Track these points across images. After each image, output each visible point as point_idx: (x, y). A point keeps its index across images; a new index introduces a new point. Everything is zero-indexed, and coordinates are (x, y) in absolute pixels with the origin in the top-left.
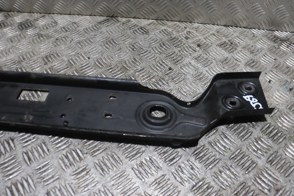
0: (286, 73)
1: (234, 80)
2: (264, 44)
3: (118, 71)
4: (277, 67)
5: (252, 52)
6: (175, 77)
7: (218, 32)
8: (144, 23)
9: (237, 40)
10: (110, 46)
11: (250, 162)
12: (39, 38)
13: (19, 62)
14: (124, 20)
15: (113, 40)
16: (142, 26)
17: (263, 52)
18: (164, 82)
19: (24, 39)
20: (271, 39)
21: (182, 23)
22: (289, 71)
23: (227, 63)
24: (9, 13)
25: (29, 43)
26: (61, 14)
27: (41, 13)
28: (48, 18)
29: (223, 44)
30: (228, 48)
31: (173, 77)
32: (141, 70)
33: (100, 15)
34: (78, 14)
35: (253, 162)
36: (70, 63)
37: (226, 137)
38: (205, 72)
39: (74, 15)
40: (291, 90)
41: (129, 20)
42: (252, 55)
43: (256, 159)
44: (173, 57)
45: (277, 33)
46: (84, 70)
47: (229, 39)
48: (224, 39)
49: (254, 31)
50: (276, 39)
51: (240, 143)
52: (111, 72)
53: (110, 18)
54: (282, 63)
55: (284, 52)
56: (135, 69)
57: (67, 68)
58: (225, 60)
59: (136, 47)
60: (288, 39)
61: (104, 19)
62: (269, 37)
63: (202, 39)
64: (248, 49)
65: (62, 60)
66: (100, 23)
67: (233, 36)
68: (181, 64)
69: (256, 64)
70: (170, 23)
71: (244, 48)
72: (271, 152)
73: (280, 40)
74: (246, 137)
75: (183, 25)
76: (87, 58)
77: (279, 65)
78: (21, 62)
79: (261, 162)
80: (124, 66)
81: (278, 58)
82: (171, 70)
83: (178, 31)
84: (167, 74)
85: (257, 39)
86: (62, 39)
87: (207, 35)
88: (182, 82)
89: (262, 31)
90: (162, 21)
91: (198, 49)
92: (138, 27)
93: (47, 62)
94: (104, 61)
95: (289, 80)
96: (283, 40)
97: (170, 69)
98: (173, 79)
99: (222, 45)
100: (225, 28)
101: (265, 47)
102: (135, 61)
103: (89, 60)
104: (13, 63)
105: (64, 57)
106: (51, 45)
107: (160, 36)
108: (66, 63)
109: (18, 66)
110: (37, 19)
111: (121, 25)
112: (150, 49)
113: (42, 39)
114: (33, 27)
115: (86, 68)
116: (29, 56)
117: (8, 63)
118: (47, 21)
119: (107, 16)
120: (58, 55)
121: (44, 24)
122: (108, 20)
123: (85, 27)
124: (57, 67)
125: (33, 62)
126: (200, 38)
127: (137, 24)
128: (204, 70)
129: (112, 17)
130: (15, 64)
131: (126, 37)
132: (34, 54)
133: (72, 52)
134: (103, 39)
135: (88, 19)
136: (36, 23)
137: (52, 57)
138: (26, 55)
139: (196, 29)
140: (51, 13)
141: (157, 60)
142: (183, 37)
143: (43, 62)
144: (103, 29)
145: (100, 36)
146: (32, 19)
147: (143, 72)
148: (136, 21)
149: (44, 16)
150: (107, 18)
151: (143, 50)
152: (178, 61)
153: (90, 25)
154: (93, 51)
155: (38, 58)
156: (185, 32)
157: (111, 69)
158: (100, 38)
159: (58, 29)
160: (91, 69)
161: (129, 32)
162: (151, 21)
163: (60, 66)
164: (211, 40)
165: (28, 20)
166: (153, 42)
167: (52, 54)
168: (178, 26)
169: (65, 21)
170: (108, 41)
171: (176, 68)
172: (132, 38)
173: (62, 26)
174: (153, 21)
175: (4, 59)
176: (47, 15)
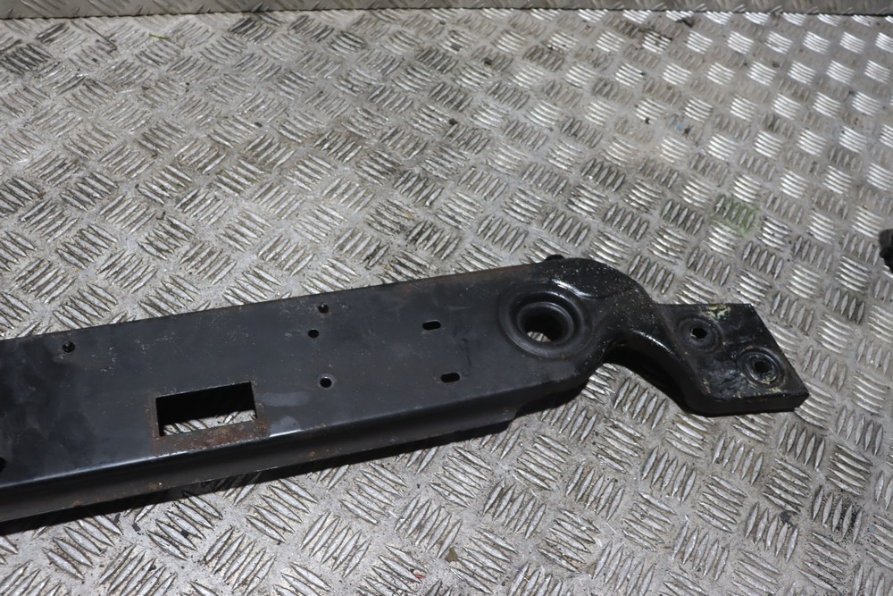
0: (670, 100)
2: (608, 43)
3: (344, 144)
4: (650, 90)
5: (596, 64)
6: (471, 139)
7: (514, 26)
8: (343, 19)
9: (557, 41)
10: (293, 89)
11: (662, 273)
12: (90, 90)
13: (75, 162)
14: (292, 17)
15: (291, 72)
16: (343, 27)
17: (617, 60)
18: (453, 153)
19: (44, 98)
20: (623, 31)
21: (428, 11)
22: (673, 95)
23: (557, 93)
25: (70, 109)
26: (109, 16)
27: (45, 18)
28: (78, 31)
29: (534, 53)
30: (547, 60)
31: (466, 138)
32: (393, 135)
33: (224, 10)
34: (162, 12)
35: (667, 273)
36: (218, 142)
37: (609, 239)
38: (523, 120)
39: (151, 15)
40: (687, 131)
41: (303, 17)
42: (597, 69)
43: (669, 267)
44: (447, 96)
45: (628, 15)
46: (265, 155)
47: (543, 38)
48: (533, 42)
49: (584, 15)
50: (631, 30)
51: (636, 245)
52: (329, 149)
53: (255, 17)
54: (657, 79)
55: (655, 56)
56: (379, 134)
57: (218, 156)
58: (552, 88)
59: (355, 83)
60: (653, 27)
61: (241, 20)
62: (617, 26)
63: (489, 47)
64: (588, 57)
65: (192, 139)
66: (234, 31)
67: (548, 32)
68: (470, 109)
69: (611, 89)
70: (403, 15)
71: (577, 56)
72: (689, 250)
73: (640, 31)
74: (641, 232)
75: (435, 15)
76: (253, 126)
77: (653, 86)
78: (81, 161)
79: (680, 270)
80: (351, 132)
81: (647, 70)
82: (456, 125)
83: (431, 33)
84: (451, 136)
85: (596, 32)
86: (157, 85)
87: (494, 35)
88: (488, 148)
89: (601, 14)
90: (383, 12)
91: (488, 69)
92: (335, 33)
93: (156, 151)
94: (299, 126)
95: (679, 114)
96: (645, 30)
97: (452, 122)
98: (467, 143)
99: (533, 55)
100: (524, 14)
101: (616, 48)
102: (370, 117)
103: (261, 128)
104: (60, 167)
105: (193, 131)
106: (137, 106)
107: (397, 50)
108: (209, 145)
109: (81, 174)
110: (46, 38)
111: (292, 32)
112: (388, 84)
113: (99, 92)
114: (50, 61)
115: (265, 149)
116: (94, 143)
117: (45, 168)
118: (75, 43)
119: (244, 12)
120: (174, 129)
121: (78, 50)
122: (249, 20)
123: (201, 48)
124: (190, 158)
125: (118, 154)
126: (482, 43)
127: (330, 26)
128: (519, 115)
129: (259, 11)
130: (68, 169)
131: (319, 60)
132: (105, 136)
133: (207, 116)
134: (267, 72)
135: (198, 25)
136: (51, 49)
137: (162, 135)
138: (84, 141)
139: (466, 22)
140: (79, 14)
141: (416, 106)
142: (446, 46)
143: (143, 151)
144: (251, 46)
145: (253, 66)
146: (29, 38)
147: (400, 139)
148: (322, 18)
149: (60, 27)
150: (247, 17)
151: (375, 89)
152: (461, 103)
153: (213, 40)
154: (258, 106)
155: (125, 143)
156: (445, 33)
157: (325, 141)
158: (258, 70)
159: (130, 61)
160: (279, 148)
161: (320, 47)
162: (357, 14)
163: (197, 153)
164: (508, 45)
165: (19, 42)
166: (389, 65)
167: (158, 129)
168: (424, 20)
169: (136, 36)
170: (281, 76)
171: (463, 119)
172: (336, 63)
173: (136, 51)
174: (362, 12)
175: (25, 161)
176: (68, 23)
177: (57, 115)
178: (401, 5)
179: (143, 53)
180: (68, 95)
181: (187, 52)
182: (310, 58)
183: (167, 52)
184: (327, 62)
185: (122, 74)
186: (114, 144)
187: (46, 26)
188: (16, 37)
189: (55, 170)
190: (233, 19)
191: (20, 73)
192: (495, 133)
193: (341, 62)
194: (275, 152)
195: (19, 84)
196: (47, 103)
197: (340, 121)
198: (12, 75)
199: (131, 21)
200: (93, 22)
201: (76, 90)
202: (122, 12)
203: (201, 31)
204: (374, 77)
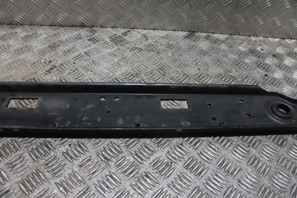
3: (230, 79)
7: (281, 44)
8: (222, 37)
10: (209, 58)
12: (140, 51)
13: (136, 75)
14: (205, 34)
15: (207, 53)
16: (223, 40)
18: (268, 86)
19: (125, 53)
21: (250, 37)
24: (93, 28)
25: (133, 57)
26: (145, 29)
27: (124, 28)
28: (135, 33)
29: (290, 54)
30: (295, 57)
31: (272, 81)
32: (246, 78)
33: (182, 30)
34: (162, 29)
36: (186, 74)
38: (291, 77)
39: (158, 30)
41: (208, 35)
44: (262, 66)
46: (203, 80)
47: (292, 49)
48: (289, 50)
52: (225, 80)
53: (192, 33)
56: (241, 77)
57: (186, 78)
59: (230, 58)
61: (188, 34)
65: (176, 71)
66: (186, 37)
68: (271, 71)
70: (242, 37)
75: (253, 38)
76: (197, 69)
78: (138, 74)
80: (231, 75)
82: (267, 77)
83: (252, 44)
84: (266, 80)
86: (162, 52)
88: (280, 86)
90: (235, 36)
91: (274, 58)
92: (220, 41)
93: (164, 74)
94: (213, 71)
97: (266, 75)
98: (272, 83)
100: (283, 40)
102: (237, 71)
103: (200, 70)
104: (132, 75)
105: (176, 68)
106: (156, 58)
107: (242, 48)
108: (183, 74)
109: (138, 79)
110: (125, 34)
111: (206, 39)
112: (241, 60)
113: (143, 53)
114: (126, 41)
115: (203, 78)
116: (142, 69)
117: (126, 76)
118: (135, 36)
119: (189, 32)
120: (170, 67)
121: (135, 38)
122: (190, 35)
123: (176, 41)
124: (177, 78)
125: (151, 74)
126: (271, 49)
127: (218, 39)
128: (289, 75)
129: (194, 32)
130: (134, 77)
131: (216, 50)
132: (146, 67)
133: (181, 64)
134: (199, 52)
135: (174, 34)
136: (126, 37)
137: (166, 69)
138: (139, 68)
139: (264, 42)
140: (135, 27)
141: (252, 68)
142: (259, 49)
143: (160, 74)
144: (193, 43)
145: (194, 49)
146: (120, 34)
147: (249, 79)
148: (216, 36)
149: (129, 31)
150: (190, 33)
151: (237, 61)
152: (267, 69)
153: (179, 39)
154: (198, 63)
155: (153, 70)
156: (257, 45)
157: (223, 77)
158: (196, 51)
159: (153, 43)
160: (207, 78)
161: (216, 45)
162: (226, 36)
163: (179, 76)
164: (280, 50)
165: (116, 35)
166: (241, 54)
167: (164, 66)
168: (250, 40)
169: (154, 36)
170: (204, 53)
171: (270, 74)
172: (222, 51)
173: (154, 40)
174: (228, 35)
175: (120, 72)
176: (131, 30)
177: (129, 58)
178: (241, 34)
179: (156, 41)
180: (133, 52)
181: (171, 42)
182: (213, 49)
183: (165, 42)
184: (219, 51)
185: (150, 47)
186: (149, 70)
187: (124, 30)
188: (115, 33)
189: (130, 77)
190: (185, 33)
191: (117, 44)
192: (282, 81)
194: (206, 79)
195: (116, 47)
196: (126, 54)
197: (227, 71)
198: (114, 45)
199: (151, 31)
200: (139, 30)
201: (135, 51)
202: (149, 28)
203: (175, 36)
204: (236, 57)
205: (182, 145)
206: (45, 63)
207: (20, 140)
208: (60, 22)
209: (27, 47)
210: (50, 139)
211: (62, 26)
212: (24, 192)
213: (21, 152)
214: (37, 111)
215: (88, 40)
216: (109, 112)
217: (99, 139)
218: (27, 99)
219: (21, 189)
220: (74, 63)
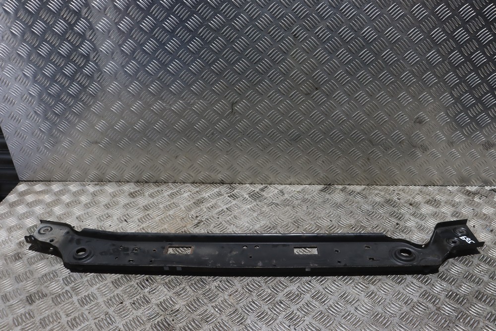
0: (485, 219)
1: (449, 227)
2: (459, 198)
3: (360, 228)
4: (476, 215)
5: (453, 206)
6: (404, 230)
7: (421, 192)
8: (358, 188)
9: (438, 197)
10: (342, 210)
11: (478, 279)
12: (277, 206)
13: (274, 227)
14: (340, 187)
15: (341, 205)
16: (358, 191)
17: (462, 205)
18: (398, 234)
20: (465, 194)
21: (389, 186)
22: (486, 217)
23: (437, 216)
24: (232, 185)
25: (271, 212)
26: (281, 184)
27: (262, 184)
28: (272, 188)
29: (429, 202)
30: (434, 204)
31: (403, 229)
32: (376, 227)
33: (318, 184)
34: (298, 183)
35: (480, 279)
36: (318, 225)
37: (456, 266)
38: (423, 224)
39: (294, 184)
40: (492, 231)
41: (344, 187)
42: (454, 208)
43: (481, 277)
44: (395, 215)
45: (468, 188)
46: (334, 230)
47: (432, 196)
48: (428, 198)
49: (449, 188)
50: (469, 193)
51: (467, 268)
52: (355, 230)
53: (328, 187)
54: (479, 212)
55: (478, 203)
56: (372, 226)
57: (318, 229)
58: (435, 214)
59: (363, 209)
60: (479, 192)
62: (463, 192)
63: (411, 199)
64: (450, 203)
65: (310, 224)
66: (321, 191)
67: (434, 194)
68: (404, 220)
69: (459, 215)
70: (380, 188)
71: (446, 203)
72: (490, 272)
73: (473, 194)
74: (469, 264)
75: (391, 188)
76: (329, 221)
77: (477, 214)
79: (486, 278)
80: (362, 225)
81: (475, 208)
82: (399, 225)
83: (390, 194)
84: (397, 228)
85: (454, 194)
86: (297, 206)
87: (413, 195)
88: (410, 233)
89: (456, 188)
90: (373, 186)
91: (411, 207)
92: (356, 193)
93: (298, 226)
94: (345, 222)
95: (488, 224)
96: (475, 194)
97: (397, 224)
98: (403, 231)
99: (428, 202)
100: (425, 188)
101: (462, 200)
102: (368, 221)
103: (332, 222)
104: (269, 228)
105: (310, 221)
106: (291, 212)
107: (378, 199)
108: (315, 226)
109: (275, 231)
110: (262, 190)
111: (341, 192)
112: (375, 210)
113: (279, 207)
114: (264, 197)
115: (333, 228)
116: (279, 222)
117: (264, 228)
118: (272, 191)
119: (324, 185)
120: (304, 220)
121: (272, 194)
122: (326, 188)
123: (311, 195)
124: (310, 229)
125: (286, 226)
126: (409, 198)
127: (354, 190)
128: (423, 223)
129: (329, 185)
130: (271, 229)
131: (350, 202)
132: (282, 220)
133: (314, 217)
134: (333, 205)
135: (310, 188)
136: (264, 193)
137: (300, 222)
138: (276, 222)
139: (403, 190)
140: (272, 183)
141: (384, 218)
142: (395, 198)
143: (294, 226)
144: (327, 196)
145: (328, 202)
146: (257, 190)
147: (379, 228)
148: (351, 187)
149: (266, 187)
150: (325, 186)
151: (370, 212)
152: (400, 218)
153: (314, 193)
154: (331, 215)
155: (288, 223)
156: (395, 194)
157: (353, 228)
158: (330, 204)
159: (288, 198)
160: (338, 228)
161: (351, 197)
162: (363, 187)
163: (311, 228)
164: (419, 199)
165: (254, 191)
166: (374, 204)
167: (299, 220)
168: (387, 189)
169: (290, 191)
170: (338, 206)
171: (401, 223)
172: (356, 203)
173: (290, 195)
174: (365, 186)
175: (259, 226)
176: (269, 186)
177: (267, 213)
178: (379, 184)
179: (292, 196)
180: (270, 207)
181: (306, 197)
182: (348, 201)
183: (300, 196)
184: (353, 202)
185: (286, 202)
186: (285, 223)
187: (262, 186)
188: (253, 190)
189: (268, 229)
190: (321, 187)
191: (255, 200)
192: (413, 228)
193: (358, 202)
194: (336, 229)
195: (255, 203)
196: (263, 209)
197: (358, 221)
198: (253, 201)
199: (288, 186)
200: (276, 186)
201: (272, 206)
202: (285, 183)
203: (311, 190)
204: (370, 208)
205: (310, 282)
206: (192, 218)
207: (181, 277)
208: (201, 180)
209: (174, 204)
210: (204, 277)
211: (203, 183)
212: (190, 311)
213: (183, 286)
214: (192, 256)
215: (229, 196)
216: (251, 257)
217: (244, 277)
218: (182, 247)
219: (188, 309)
220: (218, 218)
